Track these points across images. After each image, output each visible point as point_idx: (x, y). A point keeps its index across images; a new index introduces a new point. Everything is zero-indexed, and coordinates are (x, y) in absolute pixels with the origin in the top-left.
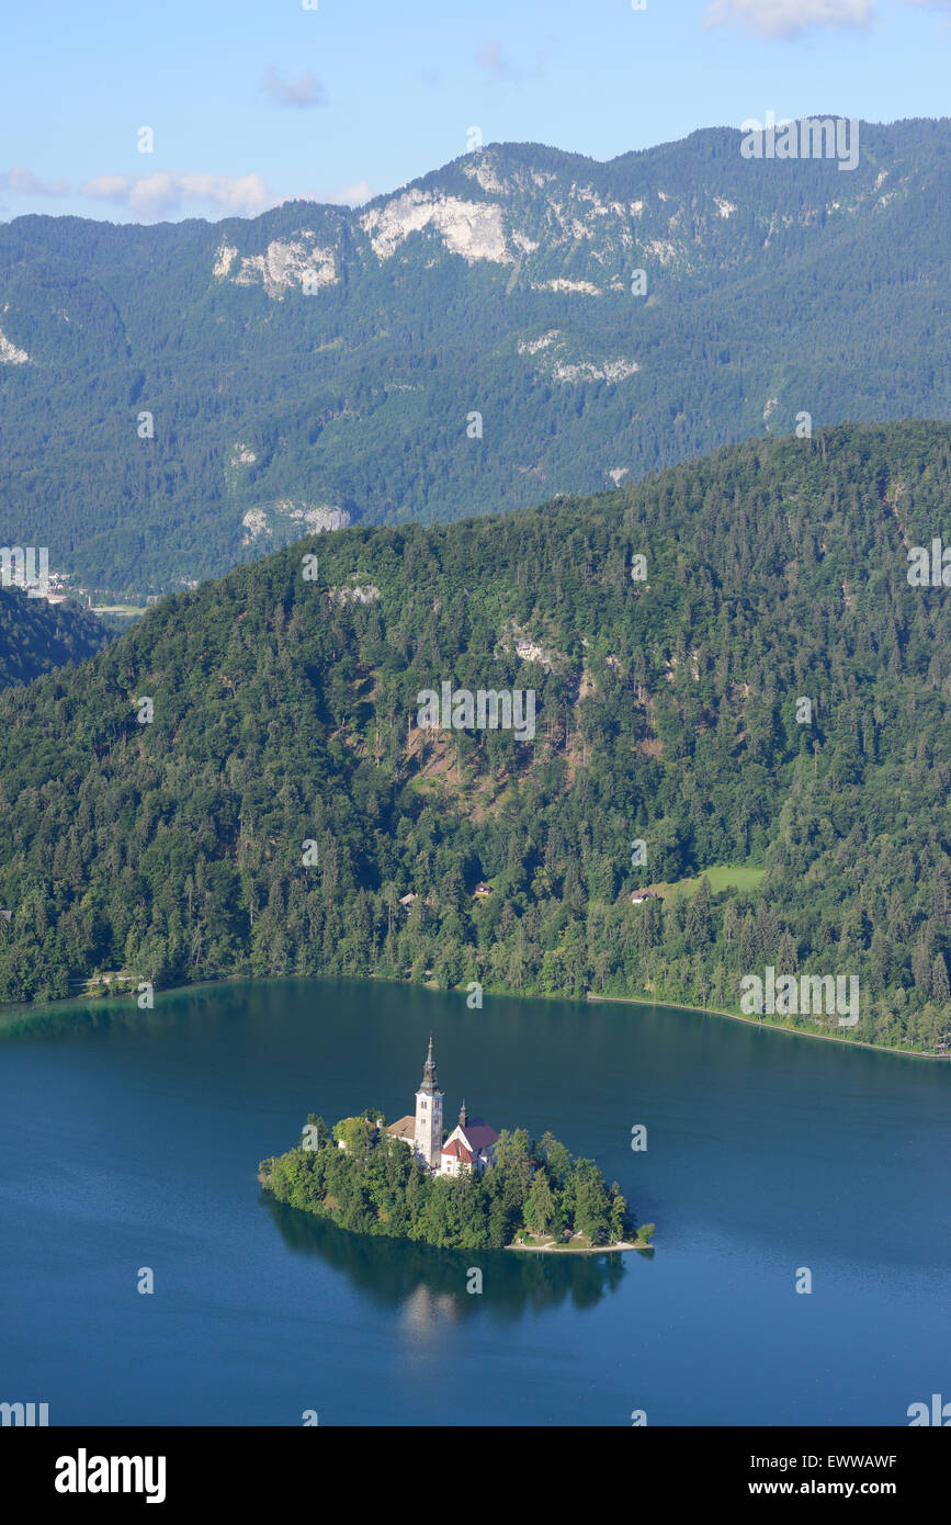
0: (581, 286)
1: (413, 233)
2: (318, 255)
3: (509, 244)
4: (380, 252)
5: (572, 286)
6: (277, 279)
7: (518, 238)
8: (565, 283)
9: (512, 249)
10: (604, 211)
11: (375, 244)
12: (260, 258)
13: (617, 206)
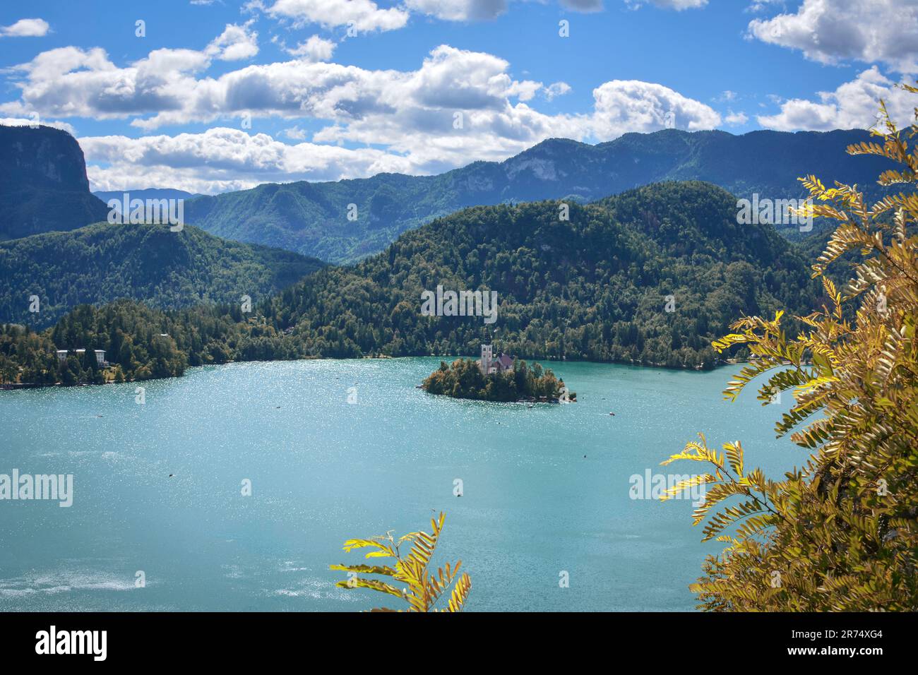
0: (584, 189)
1: (522, 171)
2: (487, 180)
3: (557, 174)
4: (510, 178)
5: (581, 188)
6: (472, 189)
7: (560, 172)
8: (578, 187)
9: (559, 176)
10: (591, 161)
11: (508, 175)
12: (465, 181)
13: (597, 160)
